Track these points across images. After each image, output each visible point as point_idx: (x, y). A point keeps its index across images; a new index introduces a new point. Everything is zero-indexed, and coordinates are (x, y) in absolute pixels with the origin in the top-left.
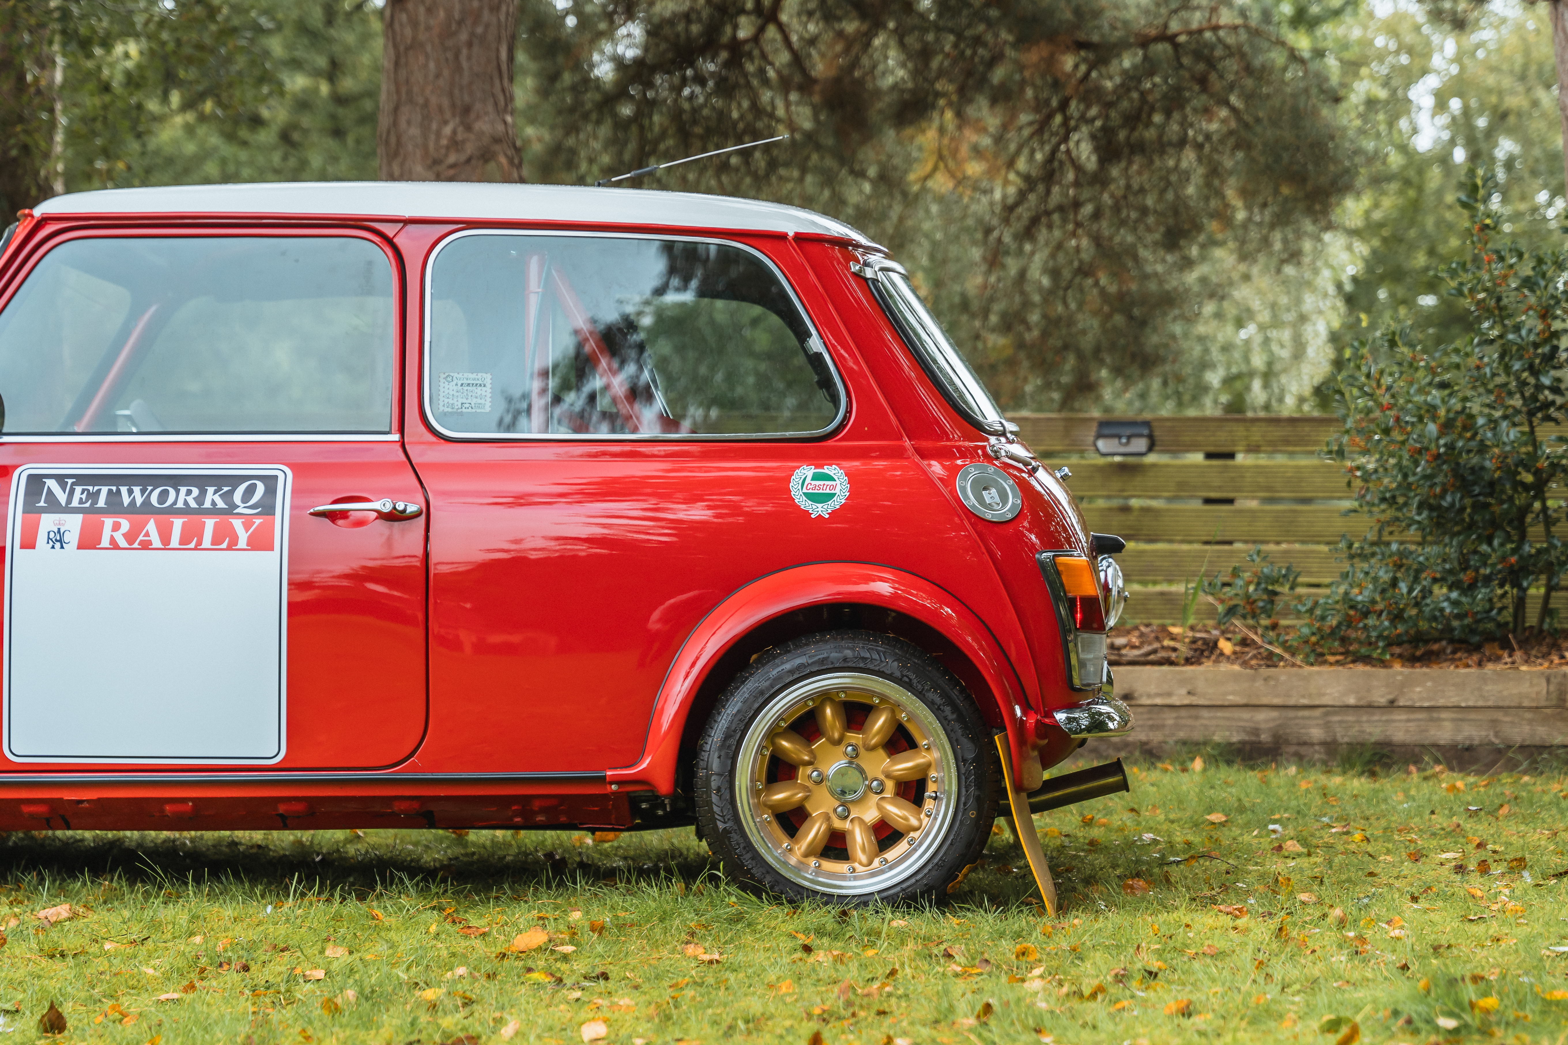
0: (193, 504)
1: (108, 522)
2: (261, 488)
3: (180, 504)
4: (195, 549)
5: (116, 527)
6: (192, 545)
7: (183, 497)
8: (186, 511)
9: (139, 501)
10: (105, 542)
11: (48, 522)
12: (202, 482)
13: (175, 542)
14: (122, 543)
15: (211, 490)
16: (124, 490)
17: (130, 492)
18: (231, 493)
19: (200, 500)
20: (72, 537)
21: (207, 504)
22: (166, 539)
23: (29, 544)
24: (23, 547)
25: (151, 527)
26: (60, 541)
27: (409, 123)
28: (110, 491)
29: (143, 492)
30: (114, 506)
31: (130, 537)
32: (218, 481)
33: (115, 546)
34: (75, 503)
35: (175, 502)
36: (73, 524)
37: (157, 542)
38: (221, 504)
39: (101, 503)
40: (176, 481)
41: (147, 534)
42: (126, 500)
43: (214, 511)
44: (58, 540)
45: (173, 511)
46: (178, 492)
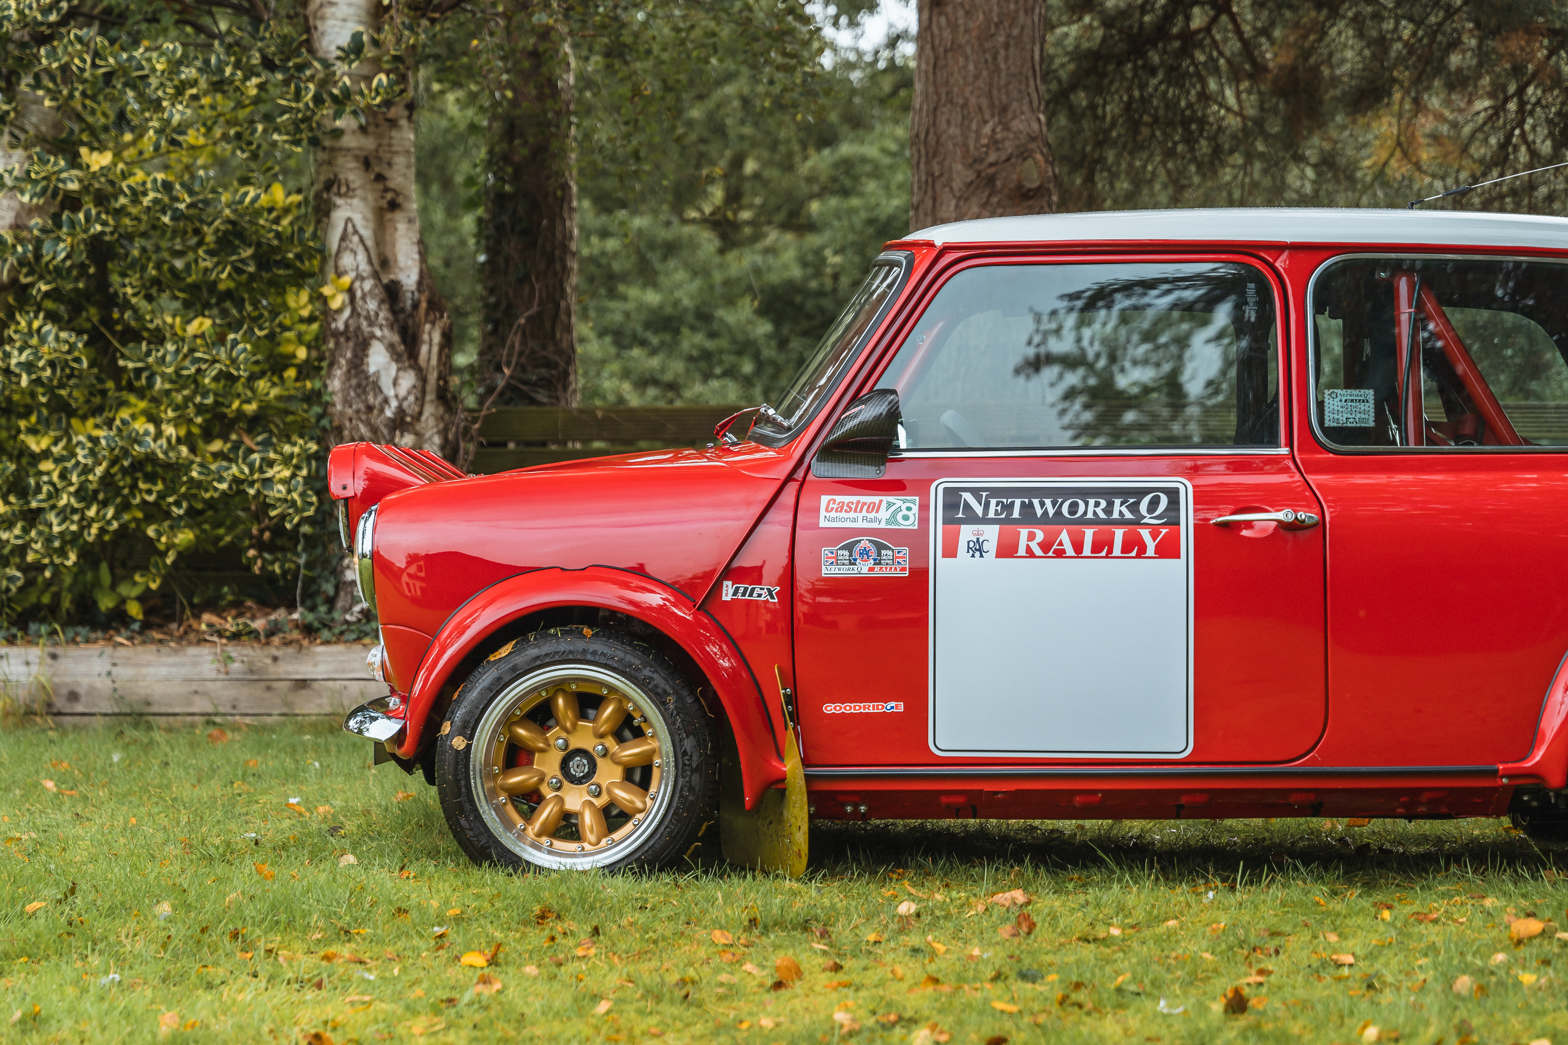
0: (1102, 515)
1: (1024, 533)
2: (1164, 500)
3: (1090, 515)
4: (1107, 557)
5: (1031, 537)
6: (1104, 554)
7: (1092, 508)
8: (1096, 521)
9: (1051, 511)
10: (1022, 551)
11: (967, 532)
12: (1109, 494)
13: (1087, 550)
14: (1038, 551)
15: (1117, 502)
16: (1036, 502)
17: (1042, 504)
18: (1137, 504)
19: (1108, 510)
20: (991, 546)
21: (1116, 515)
22: (1078, 547)
23: (950, 552)
24: (945, 555)
25: (1064, 537)
26: (980, 550)
27: (948, 122)
28: (1023, 503)
29: (1054, 504)
30: (1028, 517)
31: (1045, 546)
32: (1124, 493)
33: (1030, 554)
34: (991, 514)
35: (1085, 513)
36: (991, 534)
37: (1070, 551)
38: (1128, 515)
39: (1016, 514)
40: (1085, 493)
41: (1061, 544)
42: (1039, 512)
43: (1122, 522)
44: (977, 548)
45: (1084, 522)
46: (1087, 504)
